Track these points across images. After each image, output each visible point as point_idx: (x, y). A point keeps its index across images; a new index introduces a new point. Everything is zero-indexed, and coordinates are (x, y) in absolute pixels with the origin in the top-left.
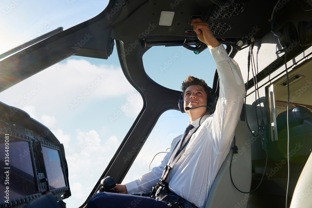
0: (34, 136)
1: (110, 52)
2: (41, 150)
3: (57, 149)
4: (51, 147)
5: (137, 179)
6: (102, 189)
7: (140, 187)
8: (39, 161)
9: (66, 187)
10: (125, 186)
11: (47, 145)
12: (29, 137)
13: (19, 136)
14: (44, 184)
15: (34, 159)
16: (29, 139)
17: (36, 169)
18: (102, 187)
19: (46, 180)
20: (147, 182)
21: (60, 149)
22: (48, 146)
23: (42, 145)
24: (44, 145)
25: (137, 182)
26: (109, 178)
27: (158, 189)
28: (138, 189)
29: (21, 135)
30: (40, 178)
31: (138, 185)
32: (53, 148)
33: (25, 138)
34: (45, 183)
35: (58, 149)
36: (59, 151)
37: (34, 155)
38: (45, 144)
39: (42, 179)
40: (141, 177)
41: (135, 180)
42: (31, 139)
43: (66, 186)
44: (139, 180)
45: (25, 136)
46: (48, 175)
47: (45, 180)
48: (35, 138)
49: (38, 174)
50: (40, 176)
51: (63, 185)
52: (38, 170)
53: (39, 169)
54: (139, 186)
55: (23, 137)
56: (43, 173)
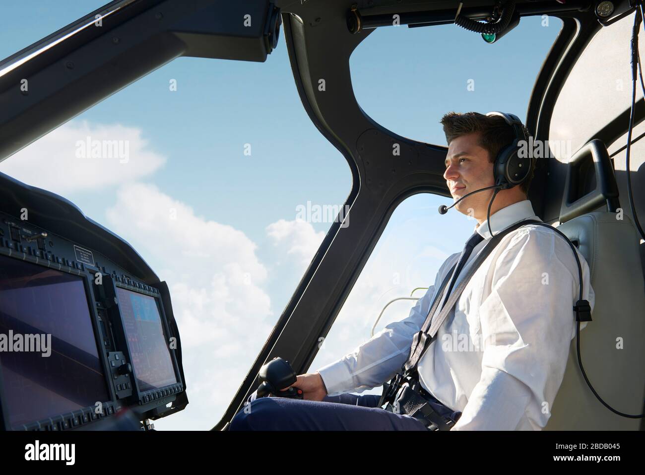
0: (97, 264)
1: (270, 43)
2: (115, 295)
3: (152, 294)
4: (137, 289)
5: (348, 357)
6: (264, 388)
7: (356, 376)
8: (110, 324)
9: (178, 385)
10: (319, 377)
11: (129, 284)
12: (82, 265)
13: (58, 262)
14: (123, 379)
15: (99, 319)
16: (83, 270)
17: (103, 344)
18: (264, 383)
19: (130, 368)
20: (374, 364)
21: (161, 293)
22: (132, 288)
23: (115, 284)
24: (121, 284)
25: (348, 363)
26: (279, 360)
27: (400, 390)
28: (351, 382)
29: (63, 260)
30: (113, 365)
31: (351, 371)
32: (142, 291)
33: (74, 267)
34: (127, 375)
35: (156, 295)
36: (157, 300)
37: (97, 309)
38: (123, 282)
39: (119, 368)
40: (357, 350)
41: (343, 358)
42: (88, 269)
43: (178, 381)
44: (352, 359)
45: (73, 263)
46: (134, 356)
47: (125, 369)
48: (98, 267)
49: (108, 355)
50: (115, 359)
51: (170, 379)
52: (108, 345)
53: (112, 342)
54: (355, 374)
55: (68, 265)
56: (120, 353)
